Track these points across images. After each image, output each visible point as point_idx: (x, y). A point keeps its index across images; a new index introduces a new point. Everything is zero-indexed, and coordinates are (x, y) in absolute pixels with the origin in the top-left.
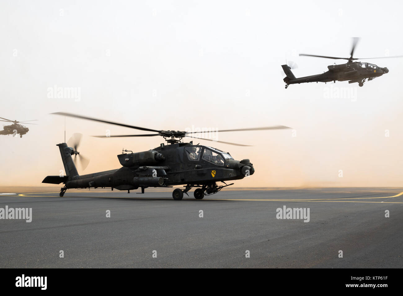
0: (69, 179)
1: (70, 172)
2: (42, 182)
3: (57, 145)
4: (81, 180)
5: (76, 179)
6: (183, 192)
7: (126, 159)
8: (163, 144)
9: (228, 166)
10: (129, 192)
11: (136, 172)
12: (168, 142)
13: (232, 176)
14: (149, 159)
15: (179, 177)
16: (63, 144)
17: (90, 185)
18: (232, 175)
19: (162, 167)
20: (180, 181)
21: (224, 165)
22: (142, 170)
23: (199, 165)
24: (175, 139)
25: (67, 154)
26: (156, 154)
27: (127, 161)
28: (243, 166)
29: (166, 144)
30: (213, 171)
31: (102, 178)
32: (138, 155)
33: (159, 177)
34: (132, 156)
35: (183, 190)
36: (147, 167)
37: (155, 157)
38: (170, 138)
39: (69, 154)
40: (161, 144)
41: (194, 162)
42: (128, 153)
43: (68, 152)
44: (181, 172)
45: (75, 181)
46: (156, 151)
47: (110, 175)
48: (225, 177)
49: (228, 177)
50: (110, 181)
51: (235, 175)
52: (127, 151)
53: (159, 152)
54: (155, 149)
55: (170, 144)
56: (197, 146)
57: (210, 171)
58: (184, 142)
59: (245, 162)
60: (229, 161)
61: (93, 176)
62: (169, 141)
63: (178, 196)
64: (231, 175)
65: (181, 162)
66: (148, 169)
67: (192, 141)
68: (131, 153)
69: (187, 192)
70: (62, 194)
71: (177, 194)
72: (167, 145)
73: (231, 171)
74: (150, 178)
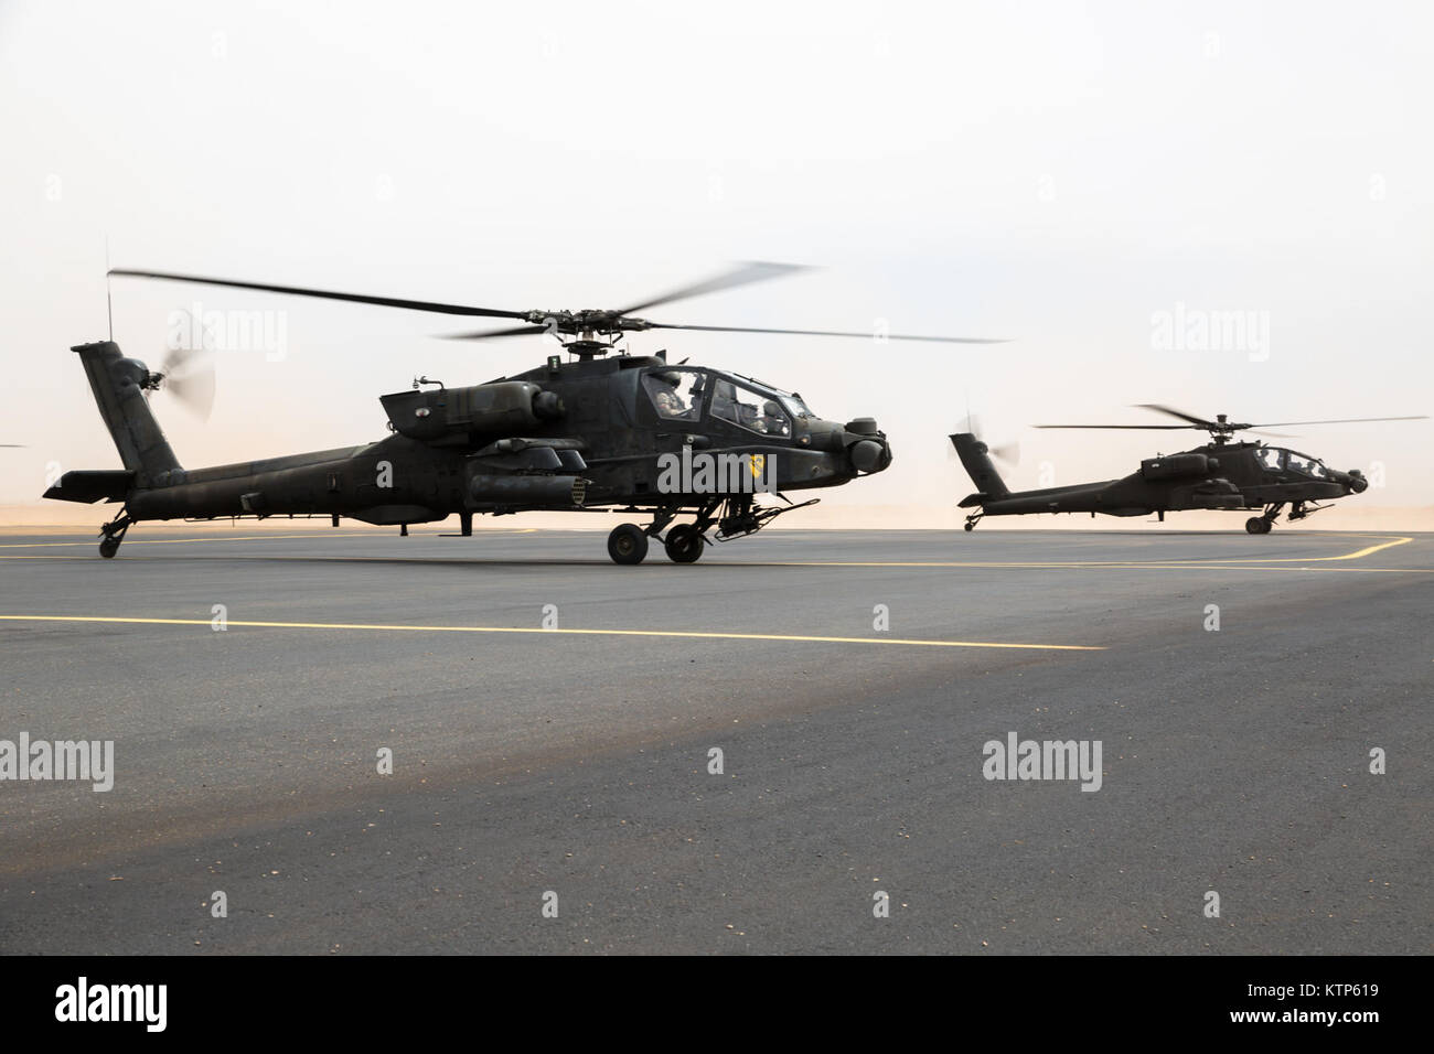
1: (142, 456)
4: (201, 488)
5: (173, 485)
6: (647, 532)
7: (418, 413)
8: (558, 357)
9: (805, 441)
10: (404, 533)
11: (482, 457)
12: (571, 352)
13: (818, 475)
14: (513, 410)
15: (627, 479)
18: (820, 471)
19: (569, 443)
20: (630, 491)
21: (789, 438)
22: (504, 451)
23: (697, 437)
24: (596, 337)
25: (126, 384)
26: (535, 396)
27: (422, 416)
28: (857, 442)
29: (565, 357)
32: (465, 396)
33: (569, 478)
34: (445, 401)
35: (643, 528)
36: (526, 440)
37: (533, 404)
38: (580, 337)
40: (550, 359)
41: (681, 427)
42: (425, 389)
44: (635, 461)
45: (171, 491)
46: (533, 386)
48: (796, 478)
49: (807, 478)
50: (334, 491)
51: (830, 472)
53: (546, 388)
56: (682, 368)
59: (861, 428)
60: (806, 424)
62: (573, 348)
63: (627, 548)
64: (815, 470)
65: (630, 426)
66: (528, 447)
67: (664, 351)
68: (438, 387)
71: (626, 544)
72: (568, 362)
73: (818, 457)
74: (538, 480)
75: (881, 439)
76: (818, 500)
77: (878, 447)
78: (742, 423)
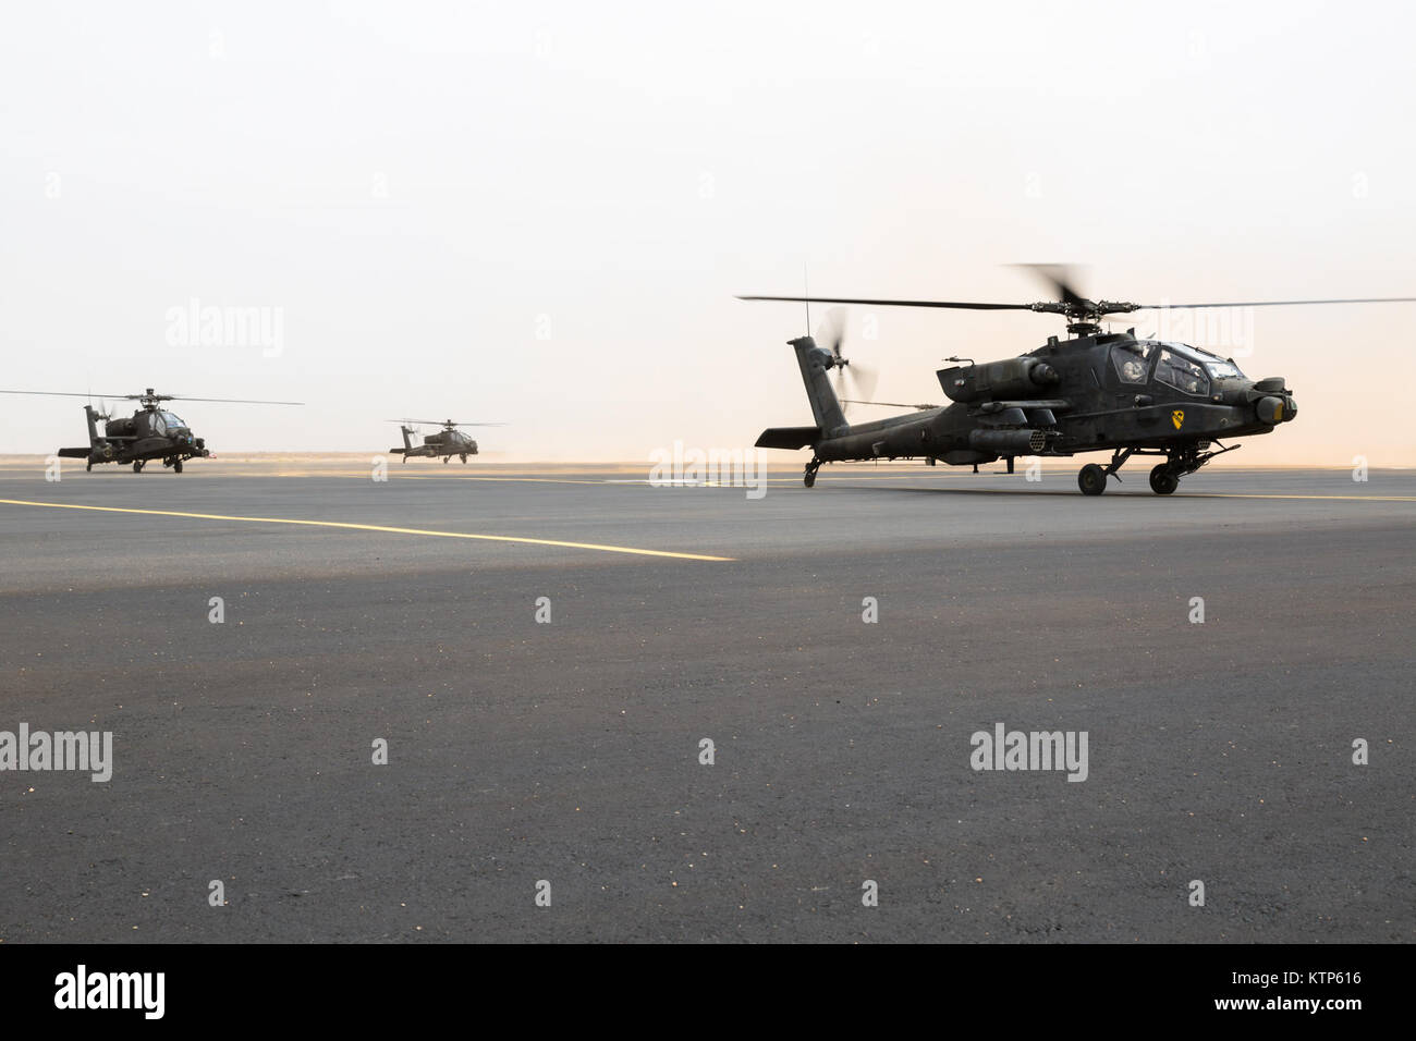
0: (825, 435)
1: (824, 416)
2: (756, 445)
3: (789, 343)
4: (853, 439)
5: (841, 436)
6: (1107, 472)
7: (958, 382)
8: (1056, 338)
9: (1216, 398)
10: (976, 471)
11: (977, 416)
12: (1070, 331)
13: (1227, 426)
14: (1014, 380)
15: (1091, 430)
16: (804, 339)
17: (876, 452)
18: (1228, 422)
19: (1048, 403)
20: (1094, 440)
21: (1207, 396)
22: (990, 413)
23: (1143, 396)
24: (1089, 320)
25: (816, 366)
26: (1033, 367)
27: (960, 386)
28: (1260, 399)
29: (1064, 336)
30: (1176, 413)
31: (905, 431)
32: (987, 369)
33: (1032, 431)
34: (972, 373)
35: (1104, 468)
36: (1003, 403)
37: (1030, 375)
39: (819, 368)
40: (1049, 339)
41: (1134, 388)
42: (962, 365)
43: (818, 362)
44: (1097, 416)
45: (839, 441)
46: (1034, 359)
47: (924, 424)
48: (1209, 429)
49: (1217, 429)
50: (924, 440)
51: (1239, 423)
52: (958, 360)
53: (1045, 361)
54: (1035, 354)
55: (1075, 336)
56: (1146, 343)
57: (1169, 412)
58: (1113, 333)
59: (1270, 387)
60: (1222, 384)
61: (883, 428)
62: (1071, 329)
63: (1092, 482)
64: (1224, 422)
65: (1101, 388)
66: (1005, 408)
67: (1133, 329)
68: (969, 364)
69: (1117, 472)
70: (810, 480)
71: (1089, 480)
72: (1066, 339)
73: (1228, 410)
74: (1010, 433)
75: (1285, 394)
76: (1239, 446)
77: (1279, 401)
78: (1177, 385)
